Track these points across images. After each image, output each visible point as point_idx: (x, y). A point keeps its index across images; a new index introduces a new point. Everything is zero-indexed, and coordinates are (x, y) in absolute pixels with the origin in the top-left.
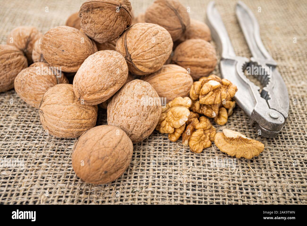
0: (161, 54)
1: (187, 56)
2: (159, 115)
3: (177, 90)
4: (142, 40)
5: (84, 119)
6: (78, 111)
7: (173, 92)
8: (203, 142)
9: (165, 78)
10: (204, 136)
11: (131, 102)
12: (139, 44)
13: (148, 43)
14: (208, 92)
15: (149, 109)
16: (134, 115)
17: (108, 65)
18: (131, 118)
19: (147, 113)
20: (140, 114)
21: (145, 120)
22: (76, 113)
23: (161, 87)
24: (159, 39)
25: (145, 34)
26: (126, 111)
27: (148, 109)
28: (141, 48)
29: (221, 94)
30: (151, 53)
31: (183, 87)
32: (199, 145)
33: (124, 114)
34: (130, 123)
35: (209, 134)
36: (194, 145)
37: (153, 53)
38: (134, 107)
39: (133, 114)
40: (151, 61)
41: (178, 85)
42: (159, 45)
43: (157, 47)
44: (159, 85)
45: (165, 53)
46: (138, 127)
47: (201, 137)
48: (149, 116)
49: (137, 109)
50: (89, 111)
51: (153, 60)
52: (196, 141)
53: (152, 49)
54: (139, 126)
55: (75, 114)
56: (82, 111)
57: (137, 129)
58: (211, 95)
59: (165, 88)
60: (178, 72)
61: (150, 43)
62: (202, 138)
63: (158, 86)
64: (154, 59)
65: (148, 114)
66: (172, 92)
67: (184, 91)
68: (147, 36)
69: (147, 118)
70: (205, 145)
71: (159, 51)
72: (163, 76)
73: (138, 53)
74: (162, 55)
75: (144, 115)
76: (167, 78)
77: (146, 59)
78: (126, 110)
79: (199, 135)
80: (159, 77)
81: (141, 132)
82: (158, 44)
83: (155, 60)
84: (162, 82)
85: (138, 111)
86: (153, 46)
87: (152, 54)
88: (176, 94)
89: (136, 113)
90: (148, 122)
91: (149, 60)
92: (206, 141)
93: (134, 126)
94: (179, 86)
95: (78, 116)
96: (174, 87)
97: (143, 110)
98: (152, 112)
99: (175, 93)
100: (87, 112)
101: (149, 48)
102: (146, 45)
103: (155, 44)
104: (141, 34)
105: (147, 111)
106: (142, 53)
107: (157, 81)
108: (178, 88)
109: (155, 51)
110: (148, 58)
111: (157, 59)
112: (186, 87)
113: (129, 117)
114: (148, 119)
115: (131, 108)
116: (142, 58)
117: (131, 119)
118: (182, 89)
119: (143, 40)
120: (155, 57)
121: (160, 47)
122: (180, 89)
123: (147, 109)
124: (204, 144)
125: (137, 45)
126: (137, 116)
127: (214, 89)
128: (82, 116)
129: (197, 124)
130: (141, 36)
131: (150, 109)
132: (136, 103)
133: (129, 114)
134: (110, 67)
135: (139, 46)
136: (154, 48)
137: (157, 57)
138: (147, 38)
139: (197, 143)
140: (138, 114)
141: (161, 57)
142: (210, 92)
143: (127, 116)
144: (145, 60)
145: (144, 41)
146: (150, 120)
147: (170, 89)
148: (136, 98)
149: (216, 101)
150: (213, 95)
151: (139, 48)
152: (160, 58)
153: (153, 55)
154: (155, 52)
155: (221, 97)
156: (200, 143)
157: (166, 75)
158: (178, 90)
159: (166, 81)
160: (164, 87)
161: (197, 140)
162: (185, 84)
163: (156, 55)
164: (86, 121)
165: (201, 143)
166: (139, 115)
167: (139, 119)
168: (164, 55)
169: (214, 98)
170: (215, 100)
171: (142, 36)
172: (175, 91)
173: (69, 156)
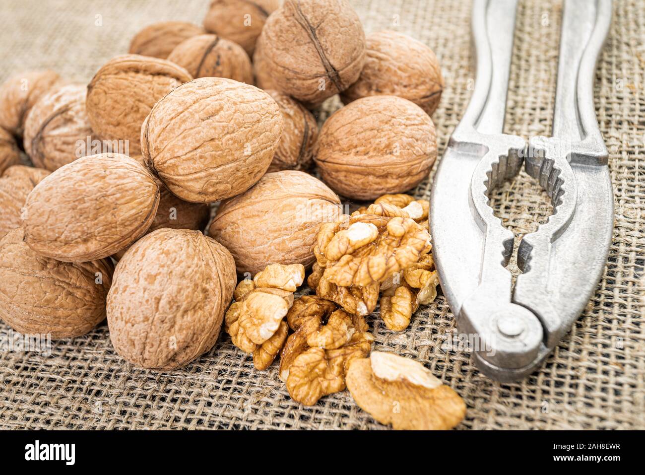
0: (220, 163)
1: (337, 148)
2: (210, 315)
3: (283, 241)
4: (172, 130)
5: (62, 306)
6: (49, 291)
7: (273, 248)
8: (320, 379)
9: (256, 213)
10: (322, 365)
11: (133, 290)
12: (164, 140)
13: (184, 138)
14: (339, 255)
15: (174, 308)
16: (138, 321)
17: (79, 195)
18: (133, 326)
19: (171, 316)
20: (151, 319)
21: (169, 330)
22: (45, 293)
23: (245, 234)
24: (215, 128)
25: (182, 115)
26: (123, 311)
27: (171, 307)
28: (169, 150)
29: (368, 263)
30: (192, 161)
31: (300, 234)
32: (309, 388)
33: (119, 315)
34: (133, 338)
35: (340, 360)
36: (294, 387)
37: (198, 162)
38: (137, 303)
39: (136, 319)
40: (196, 179)
41: (286, 229)
42: (217, 142)
43: (208, 147)
44: (241, 230)
45: (234, 161)
46: (152, 345)
47: (314, 368)
48: (179, 321)
49: (143, 308)
50: (75, 291)
51: (201, 178)
52: (301, 378)
53: (195, 152)
54: (156, 344)
55: (42, 295)
56: (58, 291)
57: (151, 350)
58: (348, 263)
59: (254, 238)
60: (291, 196)
61: (189, 139)
62: (317, 370)
63: (238, 232)
64: (203, 174)
65: (175, 317)
66: (270, 246)
67: (302, 244)
68: (184, 121)
69: (172, 326)
70: (327, 388)
71: (214, 157)
72: (250, 207)
73: (164, 160)
74: (227, 166)
75: (163, 321)
76: (260, 214)
77: (182, 173)
78: (122, 308)
79: (308, 364)
80: (241, 211)
81: (164, 356)
82: (212, 140)
83: (206, 177)
84: (249, 222)
85: (148, 313)
86: (197, 145)
87: (195, 163)
88: (283, 250)
89: (141, 316)
90: (178, 335)
91: (190, 177)
92: (329, 376)
93: (144, 343)
94: (288, 232)
95: (48, 301)
96: (276, 235)
97: (157, 309)
98: (186, 312)
99: (278, 250)
100: (70, 294)
101: (187, 150)
102: (180, 143)
103: (201, 142)
104: (173, 115)
105: (168, 311)
106: (172, 161)
107: (238, 219)
108: (285, 237)
109: (201, 157)
110: (187, 172)
111: (211, 175)
112: (309, 233)
113: (129, 325)
114: (177, 327)
115: (131, 306)
116: (174, 171)
117: (133, 330)
118: (296, 239)
119: (174, 129)
120: (205, 170)
121: (217, 148)
122: (291, 240)
123: (168, 306)
124: (325, 384)
125: (161, 142)
126: (146, 323)
127: (357, 247)
128: (56, 302)
129: (311, 333)
130: (172, 119)
131: (178, 307)
132: (141, 294)
133: (128, 318)
134: (82, 200)
135: (165, 143)
136: (199, 150)
137: (212, 171)
138: (183, 127)
139: (302, 381)
140: (146, 319)
141: (223, 171)
142: (343, 255)
143: (126, 323)
144: (180, 175)
145: (177, 132)
146: (180, 330)
147: (266, 240)
148: (143, 282)
149: (357, 279)
150: (351, 264)
151: (166, 150)
152: (219, 172)
153: (199, 165)
154: (202, 160)
155: (369, 272)
156: (312, 381)
157: (257, 207)
158: (287, 242)
159: (257, 220)
160: (251, 236)
161: (301, 375)
162: (305, 226)
163: (205, 166)
164: (66, 312)
165: (315, 383)
166: (150, 321)
167: (151, 329)
168: (233, 165)
169: (352, 273)
170: (354, 276)
171: (173, 121)
172: (279, 244)
173: (42, 383)
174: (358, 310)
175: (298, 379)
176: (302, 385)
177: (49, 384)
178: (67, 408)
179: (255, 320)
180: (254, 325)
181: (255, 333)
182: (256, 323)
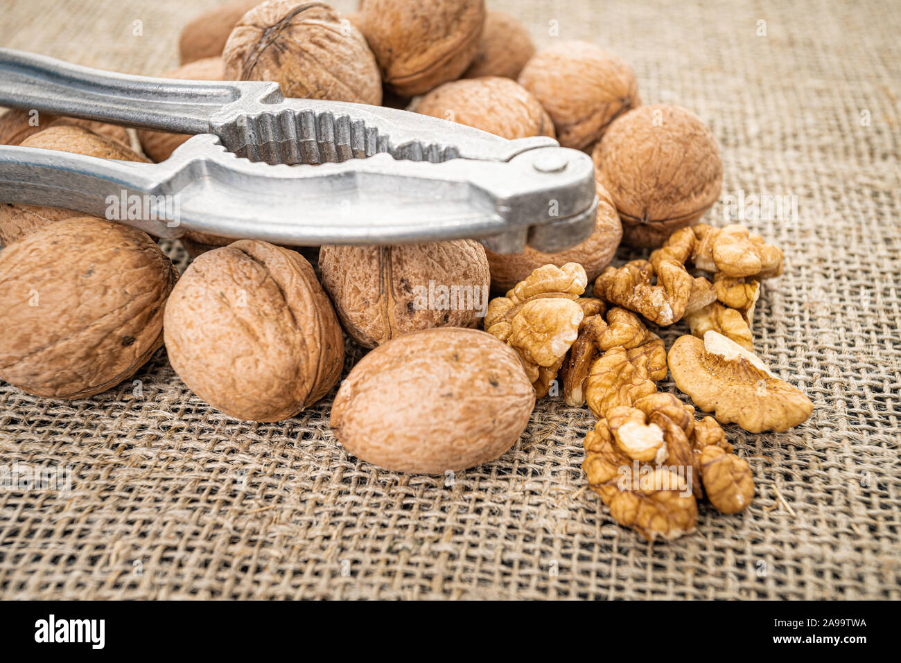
8: (628, 386)
10: (630, 367)
35: (644, 358)
36: (602, 401)
47: (620, 371)
52: (609, 387)
62: (623, 374)
70: (637, 396)
79: (614, 367)
124: (634, 391)
129: (603, 332)
139: (610, 391)
161: (609, 383)
165: (622, 392)
173: (217, 427)
174: (662, 313)
175: (603, 390)
176: (612, 395)
177: (229, 428)
178: (265, 455)
179: (537, 335)
180: (538, 341)
181: (544, 351)
182: (541, 338)
